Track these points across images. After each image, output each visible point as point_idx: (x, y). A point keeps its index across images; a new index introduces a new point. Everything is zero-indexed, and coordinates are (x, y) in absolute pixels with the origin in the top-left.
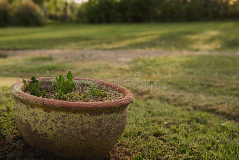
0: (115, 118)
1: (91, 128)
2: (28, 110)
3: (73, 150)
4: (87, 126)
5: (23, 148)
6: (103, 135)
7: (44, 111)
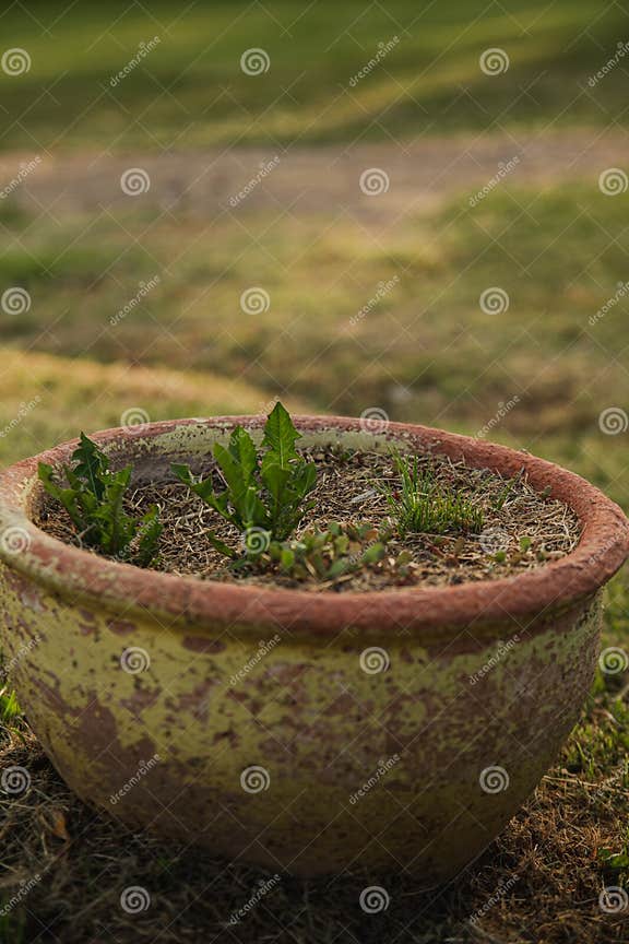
0: (554, 656)
1: (436, 718)
2: (97, 640)
3: (342, 836)
4: (416, 713)
5: (68, 825)
6: (497, 749)
7: (189, 643)
